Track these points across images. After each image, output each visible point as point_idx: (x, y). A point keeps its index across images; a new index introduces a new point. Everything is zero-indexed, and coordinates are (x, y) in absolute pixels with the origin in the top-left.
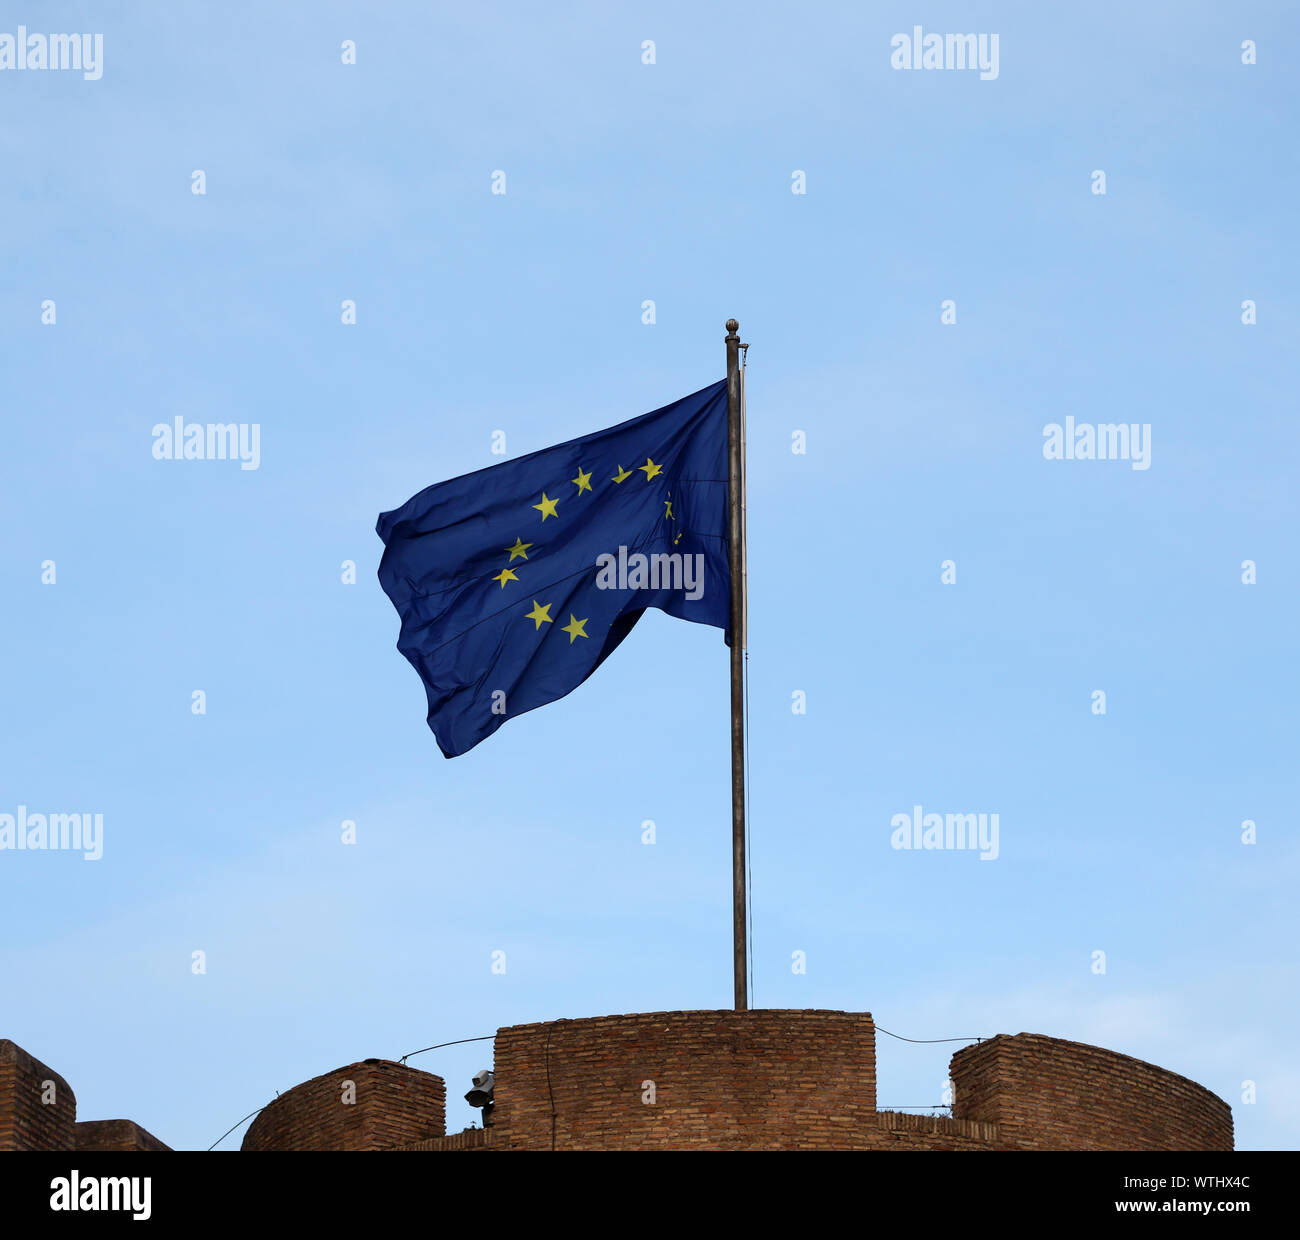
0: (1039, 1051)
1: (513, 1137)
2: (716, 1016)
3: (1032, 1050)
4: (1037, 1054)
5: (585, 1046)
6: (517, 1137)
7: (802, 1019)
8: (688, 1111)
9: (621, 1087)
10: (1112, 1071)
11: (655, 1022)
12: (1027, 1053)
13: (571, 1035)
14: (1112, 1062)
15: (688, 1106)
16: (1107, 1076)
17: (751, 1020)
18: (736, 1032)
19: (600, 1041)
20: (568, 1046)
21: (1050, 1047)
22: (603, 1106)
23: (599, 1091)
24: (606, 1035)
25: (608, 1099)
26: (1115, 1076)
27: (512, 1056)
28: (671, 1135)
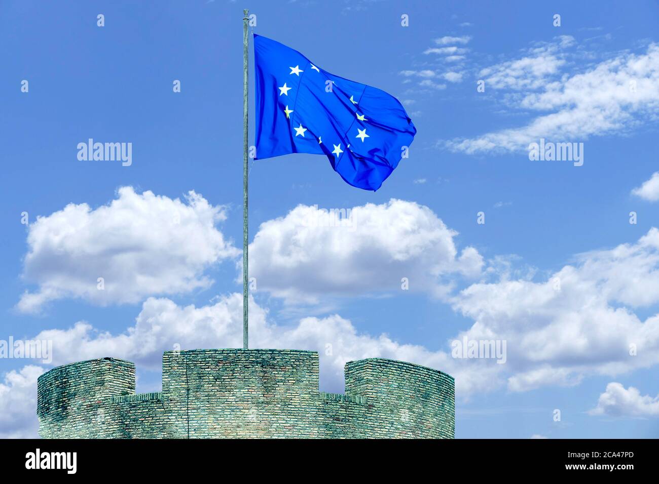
0: (383, 366)
1: (170, 397)
2: (255, 352)
3: (380, 365)
4: (382, 367)
5: (201, 361)
6: (172, 397)
7: (290, 354)
8: (244, 390)
9: (216, 379)
10: (411, 372)
11: (230, 353)
12: (378, 367)
13: (195, 357)
14: (411, 368)
15: (243, 388)
16: (409, 374)
17: (269, 354)
18: (263, 359)
19: (207, 360)
20: (194, 361)
21: (388, 363)
22: (208, 387)
23: (207, 380)
24: (209, 357)
25: (211, 384)
26: (412, 373)
27: (170, 363)
28: (236, 400)
